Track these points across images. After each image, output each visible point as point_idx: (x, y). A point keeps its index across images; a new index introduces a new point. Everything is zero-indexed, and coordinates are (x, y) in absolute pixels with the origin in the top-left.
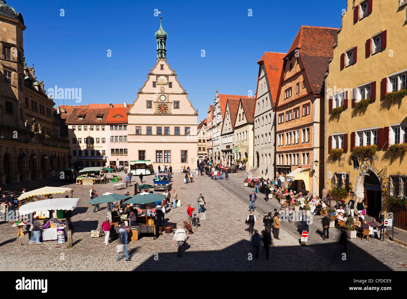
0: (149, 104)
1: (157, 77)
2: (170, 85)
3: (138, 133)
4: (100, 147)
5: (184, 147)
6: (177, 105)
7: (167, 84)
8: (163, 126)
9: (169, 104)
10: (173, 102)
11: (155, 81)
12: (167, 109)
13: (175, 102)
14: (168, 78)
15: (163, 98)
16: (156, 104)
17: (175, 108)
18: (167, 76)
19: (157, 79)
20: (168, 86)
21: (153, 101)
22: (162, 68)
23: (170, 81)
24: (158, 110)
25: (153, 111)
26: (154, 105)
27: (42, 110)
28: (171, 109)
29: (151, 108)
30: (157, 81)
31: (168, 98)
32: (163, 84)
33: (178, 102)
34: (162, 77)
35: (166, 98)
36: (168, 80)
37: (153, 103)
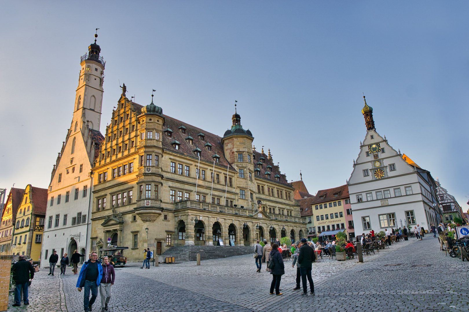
0: (366, 172)
1: (369, 147)
2: (383, 151)
3: (360, 201)
4: (338, 221)
5: (409, 208)
6: (393, 167)
7: (379, 151)
8: (382, 190)
9: (385, 168)
10: (388, 165)
11: (368, 150)
12: (383, 173)
13: (390, 165)
14: (379, 145)
15: (378, 164)
16: (372, 171)
17: (391, 170)
20: (381, 152)
21: (369, 169)
22: (372, 137)
23: (382, 147)
24: (375, 176)
25: (370, 178)
26: (370, 173)
27: (288, 197)
28: (387, 173)
29: (368, 176)
30: (370, 150)
31: (383, 163)
32: (375, 152)
33: (393, 165)
34: (374, 146)
35: (381, 163)
36: (380, 146)
37: (369, 171)
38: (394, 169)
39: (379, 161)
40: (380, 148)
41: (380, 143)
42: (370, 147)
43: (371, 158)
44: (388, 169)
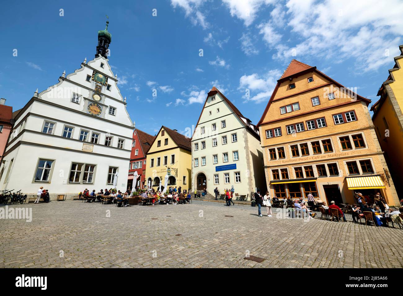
1: (93, 72)
2: (109, 87)
3: (47, 131)
5: (115, 163)
6: (112, 110)
7: (105, 85)
8: (91, 130)
9: (104, 107)
10: (109, 106)
11: (91, 75)
12: (100, 111)
13: (111, 108)
14: (107, 79)
15: (97, 98)
16: (87, 101)
17: (110, 113)
18: (106, 77)
19: (94, 74)
20: (106, 87)
21: (83, 96)
22: (102, 65)
23: (110, 83)
24: (88, 109)
25: (80, 108)
26: (82, 102)
28: (105, 113)
29: (79, 104)
30: (93, 76)
31: (104, 101)
32: (99, 82)
33: (114, 109)
34: (101, 76)
35: (101, 99)
36: (107, 81)
37: (83, 99)
38: (113, 113)
39: (100, 94)
40: (106, 83)
41: (109, 79)
42: (96, 73)
43: (92, 85)
44: (107, 110)
